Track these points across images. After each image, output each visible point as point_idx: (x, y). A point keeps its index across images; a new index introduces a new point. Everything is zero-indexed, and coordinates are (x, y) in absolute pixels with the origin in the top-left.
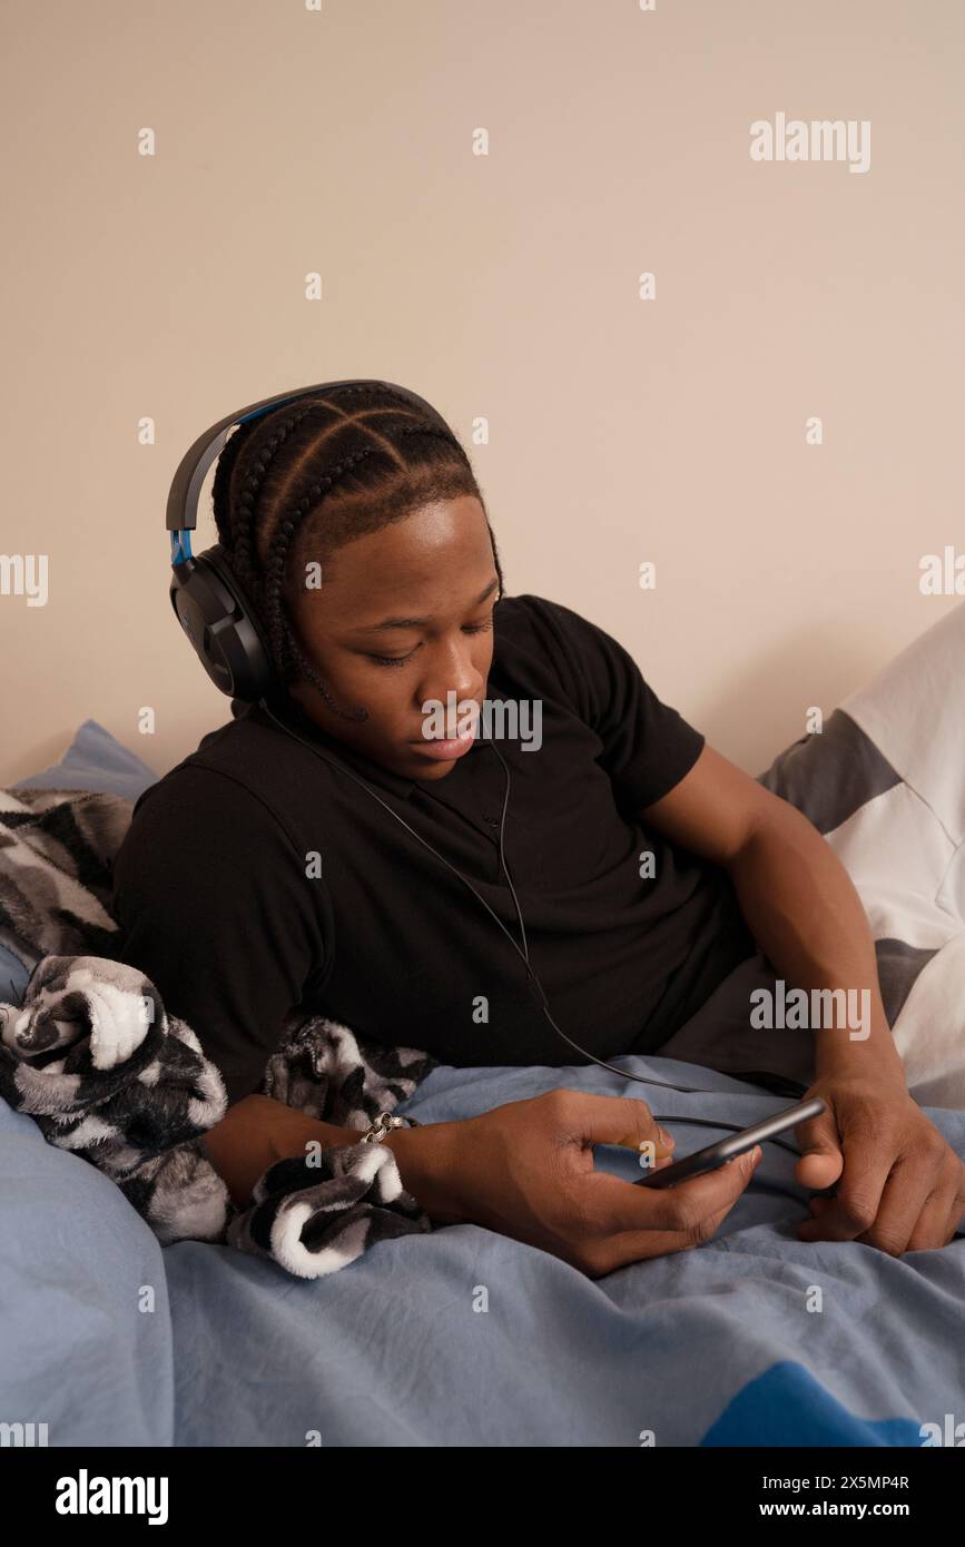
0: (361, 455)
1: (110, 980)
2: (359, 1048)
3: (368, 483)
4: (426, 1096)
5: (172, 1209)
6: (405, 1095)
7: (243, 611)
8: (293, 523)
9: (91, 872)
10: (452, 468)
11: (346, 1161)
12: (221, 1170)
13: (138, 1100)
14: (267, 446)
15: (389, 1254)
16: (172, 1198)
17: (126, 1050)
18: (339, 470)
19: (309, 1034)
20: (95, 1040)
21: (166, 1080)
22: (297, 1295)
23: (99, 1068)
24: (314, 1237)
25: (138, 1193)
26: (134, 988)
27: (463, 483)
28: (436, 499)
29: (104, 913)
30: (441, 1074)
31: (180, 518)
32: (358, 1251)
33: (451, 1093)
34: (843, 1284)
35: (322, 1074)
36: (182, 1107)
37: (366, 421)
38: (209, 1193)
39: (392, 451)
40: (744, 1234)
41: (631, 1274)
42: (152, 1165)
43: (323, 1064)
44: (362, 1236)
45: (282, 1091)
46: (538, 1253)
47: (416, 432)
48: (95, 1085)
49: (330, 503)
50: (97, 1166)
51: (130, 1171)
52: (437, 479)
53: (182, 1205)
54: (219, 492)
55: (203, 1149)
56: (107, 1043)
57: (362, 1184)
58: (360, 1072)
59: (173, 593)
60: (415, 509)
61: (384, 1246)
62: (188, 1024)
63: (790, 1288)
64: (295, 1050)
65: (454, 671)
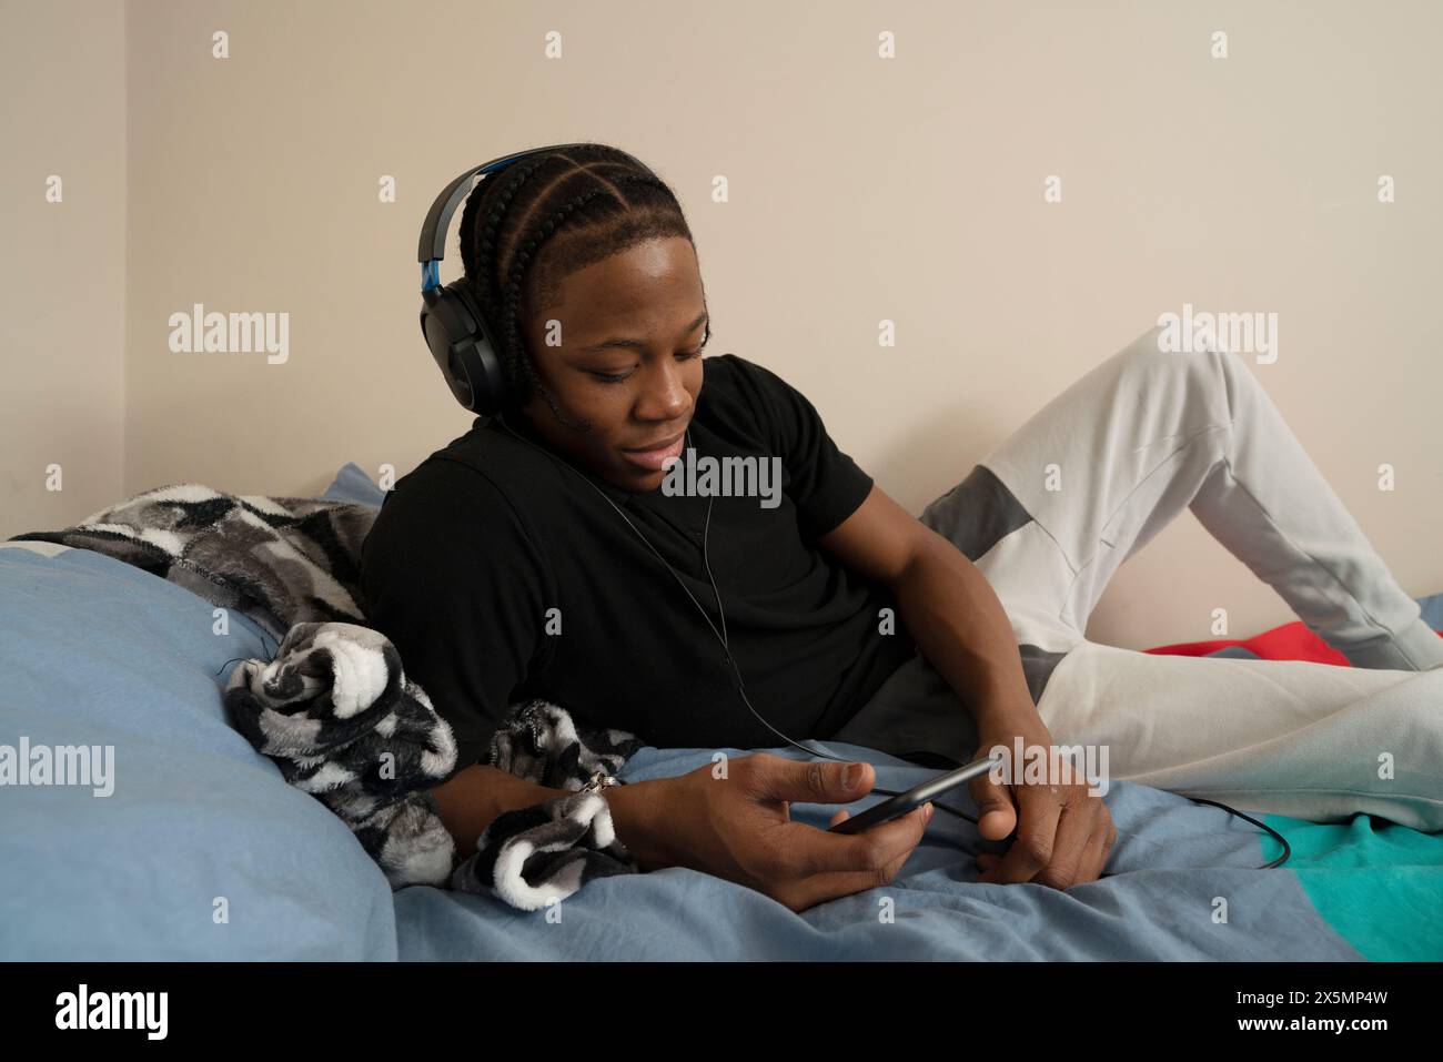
0: (589, 196)
1: (352, 639)
2: (576, 727)
3: (596, 219)
4: (632, 770)
5: (404, 856)
6: (615, 768)
7: (484, 333)
8: (528, 253)
9: (342, 569)
10: (669, 213)
11: (565, 809)
12: (449, 825)
13: (374, 749)
14: (508, 188)
15: (603, 890)
16: (403, 847)
17: (366, 702)
18: (570, 207)
19: (531, 714)
20: (336, 690)
21: (401, 732)
22: (516, 925)
23: (340, 717)
24: (535, 873)
25: (372, 841)
26: (375, 646)
27: (676, 226)
28: (654, 236)
29: (353, 605)
30: (646, 753)
31: (430, 252)
32: (575, 887)
33: (655, 768)
34: (1010, 913)
35: (542, 749)
36: (415, 757)
37: (594, 170)
38: (438, 843)
39: (617, 194)
40: (919, 878)
41: (822, 908)
42: (385, 814)
43: (543, 740)
44: (579, 873)
45: (505, 763)
46: (740, 888)
47: (639, 181)
48: (335, 730)
49: (562, 237)
50: (333, 810)
51: (365, 818)
52: (656, 220)
53: (411, 853)
54: (465, 231)
55: (433, 805)
56: (348, 693)
57: (580, 827)
58: (575, 747)
59: (423, 317)
60: (636, 243)
61: (598, 883)
62: (423, 689)
63: (968, 915)
64: (518, 727)
65: (667, 390)
